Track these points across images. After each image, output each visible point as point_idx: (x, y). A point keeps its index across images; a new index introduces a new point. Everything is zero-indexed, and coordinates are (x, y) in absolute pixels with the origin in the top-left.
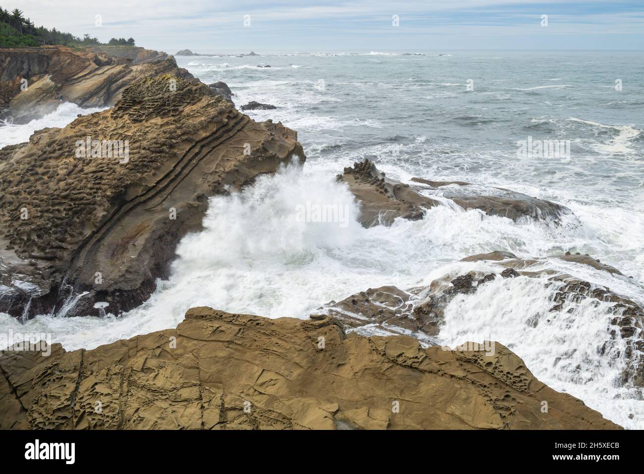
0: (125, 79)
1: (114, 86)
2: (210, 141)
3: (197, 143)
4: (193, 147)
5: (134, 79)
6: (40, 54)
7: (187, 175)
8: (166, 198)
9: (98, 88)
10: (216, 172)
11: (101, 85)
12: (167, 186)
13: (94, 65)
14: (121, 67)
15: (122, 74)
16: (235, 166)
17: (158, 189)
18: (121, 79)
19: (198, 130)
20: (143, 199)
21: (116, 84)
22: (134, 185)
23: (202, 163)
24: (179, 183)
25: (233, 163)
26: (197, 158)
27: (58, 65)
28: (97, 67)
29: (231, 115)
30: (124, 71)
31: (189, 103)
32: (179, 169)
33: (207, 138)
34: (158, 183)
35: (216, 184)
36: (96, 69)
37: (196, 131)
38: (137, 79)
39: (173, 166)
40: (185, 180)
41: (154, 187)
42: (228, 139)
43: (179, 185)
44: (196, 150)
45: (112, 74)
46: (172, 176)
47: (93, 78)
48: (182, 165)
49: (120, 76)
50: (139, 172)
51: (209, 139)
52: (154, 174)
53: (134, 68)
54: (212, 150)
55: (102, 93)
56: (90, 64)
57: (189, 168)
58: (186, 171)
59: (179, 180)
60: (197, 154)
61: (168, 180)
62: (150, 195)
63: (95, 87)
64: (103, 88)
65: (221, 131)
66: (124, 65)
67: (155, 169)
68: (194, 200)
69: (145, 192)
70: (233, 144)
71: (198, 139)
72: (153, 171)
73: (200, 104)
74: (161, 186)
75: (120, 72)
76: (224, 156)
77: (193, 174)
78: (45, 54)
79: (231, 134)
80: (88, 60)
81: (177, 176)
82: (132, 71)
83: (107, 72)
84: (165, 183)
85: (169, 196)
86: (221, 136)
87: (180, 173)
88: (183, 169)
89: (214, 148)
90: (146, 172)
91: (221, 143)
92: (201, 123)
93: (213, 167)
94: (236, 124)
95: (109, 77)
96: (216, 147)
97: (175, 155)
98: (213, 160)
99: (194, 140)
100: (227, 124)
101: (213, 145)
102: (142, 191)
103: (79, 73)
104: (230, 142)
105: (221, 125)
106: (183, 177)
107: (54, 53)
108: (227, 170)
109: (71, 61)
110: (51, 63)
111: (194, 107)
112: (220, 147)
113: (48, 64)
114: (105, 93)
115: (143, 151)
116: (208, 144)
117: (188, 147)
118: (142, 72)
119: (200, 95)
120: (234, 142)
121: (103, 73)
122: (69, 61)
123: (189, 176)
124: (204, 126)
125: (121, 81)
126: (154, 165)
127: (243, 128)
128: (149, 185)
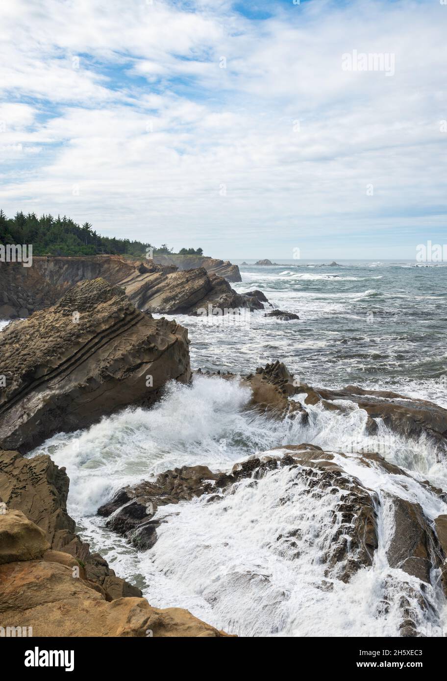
0: (160, 285)
1: (150, 292)
2: (109, 333)
3: (98, 334)
4: (94, 337)
5: (168, 286)
6: (94, 262)
7: (85, 360)
8: (64, 378)
9: (134, 293)
10: (107, 359)
11: (138, 290)
12: (67, 369)
13: (137, 273)
14: (158, 275)
15: (158, 281)
16: (122, 355)
17: (59, 370)
18: (156, 285)
19: (100, 324)
20: (47, 378)
21: (152, 290)
22: (43, 365)
23: (100, 351)
24: (77, 367)
25: (121, 352)
26: (96, 347)
27: (108, 271)
28: (139, 274)
29: (128, 312)
30: (160, 278)
31: (102, 302)
32: (79, 355)
33: (106, 330)
34: (61, 365)
35: (105, 370)
36: (138, 276)
37: (99, 324)
38: (170, 286)
39: (75, 352)
40: (82, 364)
41: (57, 369)
42: (123, 332)
43: (77, 369)
44: (96, 340)
45: (150, 280)
46: (73, 361)
47: (133, 285)
48: (83, 351)
49: (155, 283)
50: (48, 356)
51: (108, 332)
52: (59, 358)
53: (169, 276)
54: (109, 341)
55: (138, 298)
56: (135, 272)
57: (88, 355)
58: (85, 357)
59: (78, 363)
60: (96, 344)
61: (69, 363)
62: (53, 374)
63: (133, 292)
64: (140, 293)
65: (119, 325)
66: (160, 273)
67: (60, 353)
68: (85, 382)
69: (49, 372)
70: (126, 337)
71: (99, 331)
72: (59, 355)
73: (110, 302)
74: (62, 368)
75: (156, 279)
76: (117, 346)
77: (90, 360)
78: (98, 262)
79: (126, 328)
80: (135, 268)
81: (76, 361)
82: (167, 278)
83: (146, 279)
84: (65, 366)
85: (67, 377)
86: (118, 329)
87: (80, 358)
88: (83, 355)
89: (111, 339)
90: (54, 356)
91: (117, 336)
92: (103, 318)
93: (106, 355)
94: (132, 319)
95: (146, 283)
96: (113, 338)
97: (78, 343)
98: (108, 350)
99: (96, 332)
100: (124, 319)
101: (111, 337)
102: (47, 372)
103: (124, 279)
104: (125, 335)
105: (118, 320)
106: (81, 362)
107: (105, 261)
108: (116, 357)
109: (120, 269)
110: (102, 270)
111: (105, 305)
112: (116, 338)
113: (100, 271)
114: (140, 298)
115: (59, 340)
116: (108, 335)
117: (90, 337)
118: (175, 279)
119: (112, 295)
120: (128, 335)
121: (143, 280)
122: (117, 268)
123: (86, 361)
124: (105, 320)
125: (156, 287)
126: (60, 351)
127: (137, 323)
128: (53, 367)
